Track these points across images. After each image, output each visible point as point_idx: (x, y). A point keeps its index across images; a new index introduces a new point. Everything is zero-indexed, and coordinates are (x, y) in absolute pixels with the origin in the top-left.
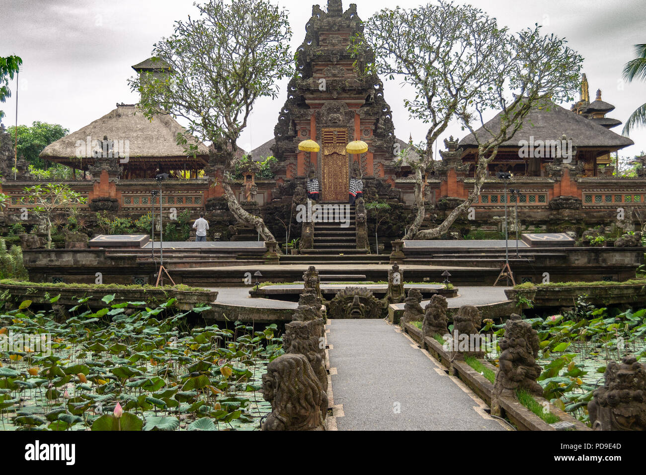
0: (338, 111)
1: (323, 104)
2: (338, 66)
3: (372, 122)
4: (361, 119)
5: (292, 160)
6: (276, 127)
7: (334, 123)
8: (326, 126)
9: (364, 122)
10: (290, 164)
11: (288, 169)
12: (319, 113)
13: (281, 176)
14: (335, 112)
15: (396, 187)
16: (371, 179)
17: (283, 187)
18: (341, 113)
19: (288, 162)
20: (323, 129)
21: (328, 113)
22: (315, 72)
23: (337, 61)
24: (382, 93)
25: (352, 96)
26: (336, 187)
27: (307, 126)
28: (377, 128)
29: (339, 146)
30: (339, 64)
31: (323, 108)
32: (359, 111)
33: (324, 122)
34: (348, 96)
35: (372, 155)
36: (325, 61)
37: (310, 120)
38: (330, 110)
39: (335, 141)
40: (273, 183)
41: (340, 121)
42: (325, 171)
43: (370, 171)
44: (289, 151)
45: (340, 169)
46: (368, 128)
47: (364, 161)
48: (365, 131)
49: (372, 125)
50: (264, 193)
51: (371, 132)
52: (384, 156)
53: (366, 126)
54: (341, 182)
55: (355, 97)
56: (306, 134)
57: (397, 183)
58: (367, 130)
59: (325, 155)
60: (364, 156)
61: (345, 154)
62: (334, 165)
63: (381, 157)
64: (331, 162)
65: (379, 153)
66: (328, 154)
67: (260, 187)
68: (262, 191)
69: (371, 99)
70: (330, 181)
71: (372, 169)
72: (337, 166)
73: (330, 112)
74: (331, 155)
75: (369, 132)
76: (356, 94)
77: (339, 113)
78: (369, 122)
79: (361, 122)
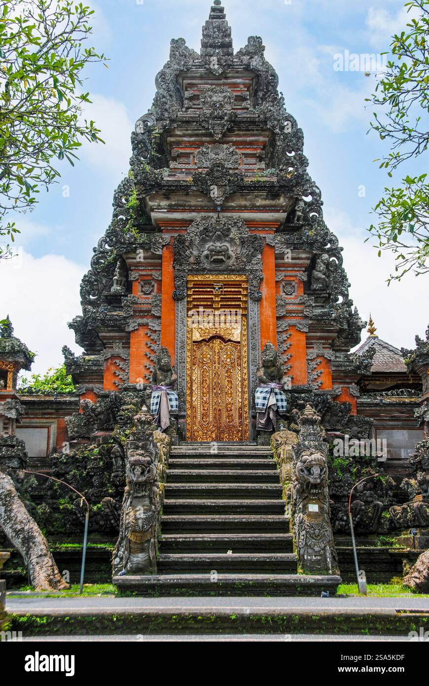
0: (224, 234)
1: (190, 221)
2: (225, 146)
3: (301, 266)
4: (277, 256)
5: (118, 349)
6: (86, 281)
7: (218, 262)
8: (197, 270)
10: (113, 357)
11: (108, 369)
12: (181, 241)
13: (91, 385)
14: (219, 239)
15: (358, 412)
16: (303, 391)
17: (93, 410)
18: (232, 241)
19: (108, 353)
20: (190, 278)
21: (204, 241)
22: (174, 159)
23: (224, 135)
24: (319, 212)
25: (260, 202)
26: (218, 413)
27: (154, 273)
28: (311, 279)
30: (227, 143)
31: (192, 229)
32: (274, 239)
33: (192, 260)
34: (248, 203)
35: (303, 338)
37: (160, 257)
38: (206, 234)
40: (71, 403)
41: (229, 257)
42: (194, 378)
43: (298, 373)
44: (112, 326)
45: (227, 372)
46: (292, 279)
47: (285, 351)
48: (286, 284)
49: (301, 272)
50: (48, 427)
51: (299, 287)
52: (330, 341)
53: (289, 274)
54: (230, 404)
55: (264, 206)
56: (152, 291)
57: (362, 404)
58: (289, 283)
59: (194, 342)
60: (286, 339)
61: (239, 340)
62: (215, 363)
63: (324, 344)
64: (206, 358)
65: (318, 334)
66: (201, 339)
67: (41, 411)
68: (45, 421)
69: (296, 219)
70: (205, 399)
71: (303, 370)
72: (222, 366)
73: (207, 238)
74: (208, 342)
75: (294, 286)
76: (265, 199)
77: (228, 241)
78: (294, 266)
79: (277, 265)
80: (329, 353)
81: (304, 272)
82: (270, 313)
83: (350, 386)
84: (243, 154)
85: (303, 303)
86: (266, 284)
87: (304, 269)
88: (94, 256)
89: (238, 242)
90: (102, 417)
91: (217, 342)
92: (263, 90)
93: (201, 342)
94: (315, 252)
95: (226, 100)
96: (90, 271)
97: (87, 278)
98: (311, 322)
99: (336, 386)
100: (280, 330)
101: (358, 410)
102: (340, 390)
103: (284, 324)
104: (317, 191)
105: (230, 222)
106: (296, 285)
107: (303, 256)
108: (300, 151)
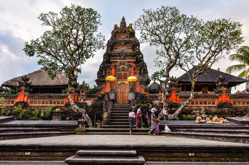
2: (124, 47)
4: (134, 68)
5: (104, 86)
7: (122, 69)
11: (102, 89)
12: (116, 65)
13: (99, 92)
14: (123, 65)
17: (100, 97)
20: (117, 72)
21: (120, 65)
22: (115, 49)
23: (124, 44)
24: (143, 59)
26: (123, 97)
27: (111, 71)
28: (141, 72)
29: (124, 80)
31: (118, 63)
32: (133, 65)
33: (118, 69)
34: (128, 58)
35: (139, 83)
36: (119, 44)
37: (112, 68)
40: (95, 96)
41: (125, 68)
42: (118, 91)
43: (138, 90)
45: (125, 90)
50: (91, 100)
55: (131, 59)
59: (119, 84)
60: (135, 84)
61: (127, 83)
63: (143, 84)
64: (121, 87)
67: (90, 97)
69: (138, 60)
78: (137, 70)
79: (134, 70)
84: (128, 48)
85: (139, 77)
86: (132, 73)
88: (100, 68)
89: (126, 65)
91: (123, 84)
95: (125, 37)
97: (98, 72)
98: (140, 80)
99: (145, 92)
104: (142, 55)
105: (125, 62)
106: (138, 73)
108: (139, 47)
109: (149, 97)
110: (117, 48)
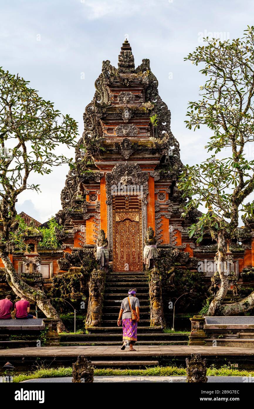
0: (130, 173)
1: (113, 166)
2: (130, 125)
3: (167, 185)
4: (156, 182)
5: (80, 227)
9: (159, 185)
10: (78, 231)
11: (76, 237)
13: (68, 245)
14: (127, 175)
16: (167, 247)
18: (133, 175)
19: (75, 229)
21: (120, 176)
23: (129, 120)
24: (178, 154)
25: (147, 156)
28: (172, 191)
29: (131, 212)
30: (131, 123)
31: (114, 170)
32: (154, 173)
34: (141, 157)
35: (168, 221)
36: (117, 119)
39: (127, 206)
41: (132, 184)
42: (117, 240)
43: (166, 239)
44: (77, 217)
45: (133, 237)
46: (163, 192)
47: (159, 228)
48: (160, 194)
49: (168, 189)
50: (49, 264)
51: (166, 196)
52: (181, 222)
53: (161, 189)
54: (134, 252)
55: (149, 158)
56: (96, 199)
57: (196, 252)
58: (162, 194)
59: (116, 222)
60: (160, 222)
61: (138, 221)
62: (127, 232)
63: (178, 223)
64: (123, 229)
65: (176, 219)
66: (120, 220)
67: (45, 257)
68: (47, 261)
69: (166, 160)
70: (122, 250)
71: (168, 236)
72: (130, 234)
73: (122, 174)
74: (123, 222)
75: (164, 195)
76: (149, 155)
77: (131, 176)
78: (164, 185)
79: (155, 186)
80: (180, 228)
81: (169, 188)
82: (152, 210)
83: (190, 243)
84: (139, 128)
85: (168, 204)
86: (150, 196)
87: (169, 187)
88: (67, 180)
89: (136, 175)
90: (74, 260)
91: (127, 221)
92: (150, 89)
93: (120, 222)
94: (173, 180)
95: (131, 99)
96: (65, 187)
97: (64, 191)
98: (171, 214)
99: (184, 244)
100: (157, 218)
101: (194, 255)
102: (186, 245)
103: (159, 215)
104: (177, 144)
105: (132, 167)
106: (165, 195)
107: (168, 181)
108: (169, 122)
109: (194, 256)
110: (112, 129)
